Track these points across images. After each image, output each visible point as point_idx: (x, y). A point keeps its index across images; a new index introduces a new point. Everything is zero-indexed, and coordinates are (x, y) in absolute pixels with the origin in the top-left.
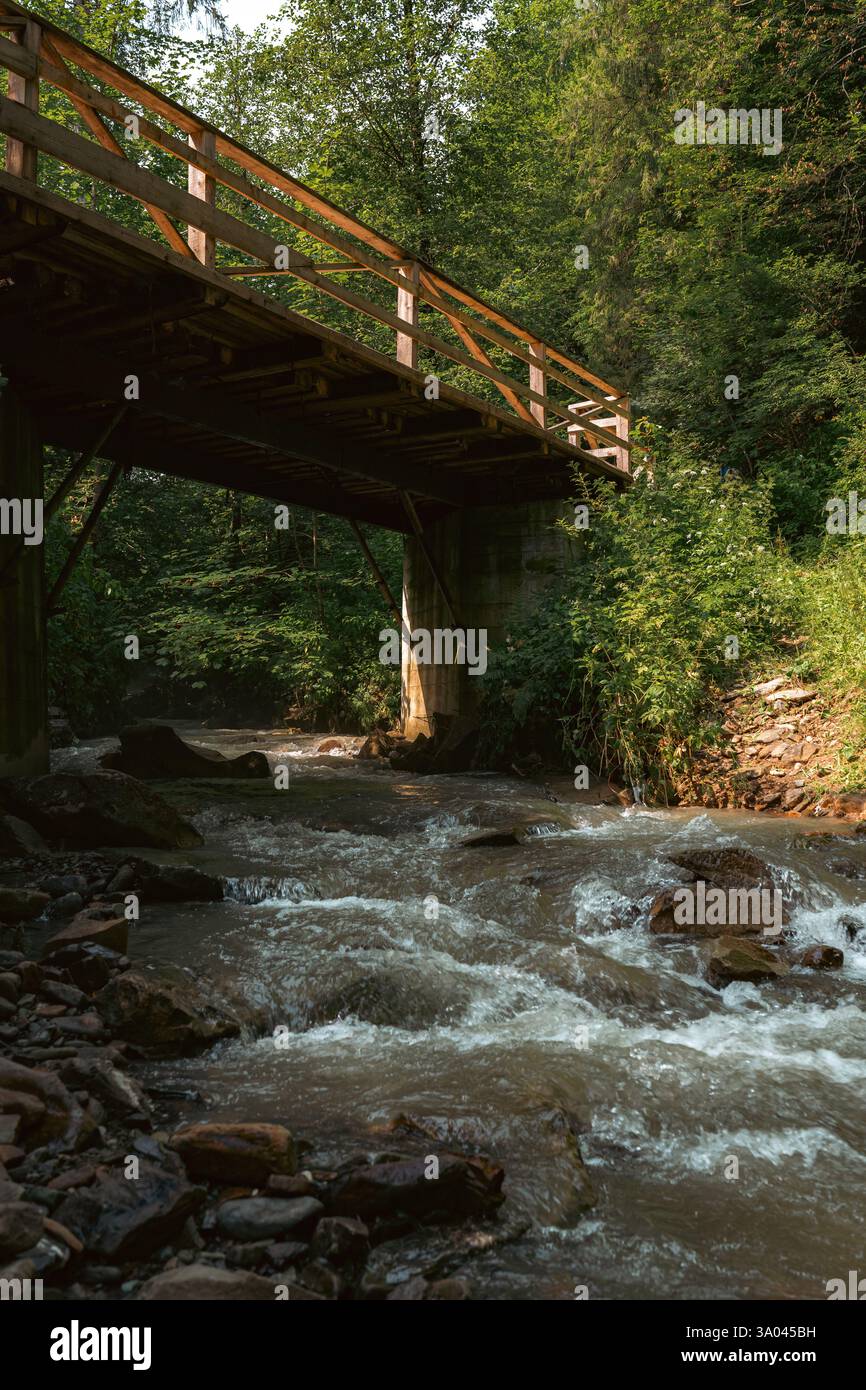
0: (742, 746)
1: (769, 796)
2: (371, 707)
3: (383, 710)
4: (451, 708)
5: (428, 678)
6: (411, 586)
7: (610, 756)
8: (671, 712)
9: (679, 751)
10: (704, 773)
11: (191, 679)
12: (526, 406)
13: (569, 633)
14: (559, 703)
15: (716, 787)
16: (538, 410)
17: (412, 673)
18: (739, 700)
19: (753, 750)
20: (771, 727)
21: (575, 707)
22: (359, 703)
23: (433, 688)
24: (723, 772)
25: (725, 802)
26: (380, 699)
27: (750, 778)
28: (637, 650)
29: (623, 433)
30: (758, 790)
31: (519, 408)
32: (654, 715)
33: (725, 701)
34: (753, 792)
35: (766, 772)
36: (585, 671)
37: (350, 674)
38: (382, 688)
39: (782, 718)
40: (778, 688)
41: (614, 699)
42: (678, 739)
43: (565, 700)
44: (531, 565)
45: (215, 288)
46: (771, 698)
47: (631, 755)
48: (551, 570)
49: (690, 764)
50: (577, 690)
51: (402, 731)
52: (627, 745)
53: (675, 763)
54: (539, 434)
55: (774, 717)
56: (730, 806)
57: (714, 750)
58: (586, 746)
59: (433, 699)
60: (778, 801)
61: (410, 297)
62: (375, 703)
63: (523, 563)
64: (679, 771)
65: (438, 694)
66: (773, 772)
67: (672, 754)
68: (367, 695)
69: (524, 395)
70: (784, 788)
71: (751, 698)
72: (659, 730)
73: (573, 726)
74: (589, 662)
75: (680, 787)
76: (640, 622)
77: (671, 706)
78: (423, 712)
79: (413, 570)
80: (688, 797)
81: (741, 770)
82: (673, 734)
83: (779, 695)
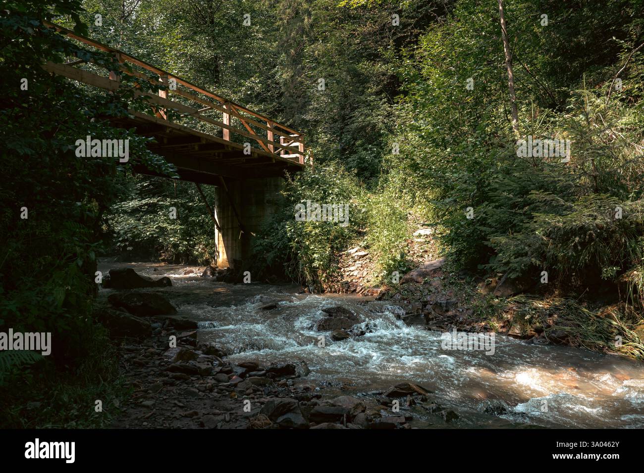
0: (345, 272)
1: (352, 289)
2: (202, 255)
3: (207, 256)
4: (238, 256)
5: (227, 244)
6: (219, 207)
7: (302, 277)
8: (321, 263)
9: (324, 275)
10: (332, 282)
11: (126, 246)
12: (267, 146)
13: (286, 233)
14: (284, 259)
15: (336, 286)
16: (271, 147)
17: (220, 241)
18: (344, 256)
19: (348, 273)
20: (354, 265)
21: (289, 260)
22: (197, 253)
23: (230, 248)
24: (338, 281)
25: (339, 291)
26: (206, 251)
27: (346, 283)
28: (310, 241)
29: (301, 149)
30: (349, 287)
31: (264, 147)
32: (316, 264)
33: (339, 256)
34: (349, 288)
35: (352, 281)
36: (292, 247)
37: (192, 241)
38: (206, 246)
39: (357, 262)
40: (356, 251)
41: (303, 257)
42: (324, 271)
43: (286, 257)
44: (269, 202)
45: (170, 127)
46: (353, 255)
47: (308, 276)
48: (276, 204)
49: (328, 279)
50: (289, 253)
51: (216, 264)
52: (307, 273)
53: (323, 279)
54: (272, 156)
55: (355, 262)
56: (340, 293)
57: (336, 274)
58: (293, 273)
59: (230, 252)
60: (355, 290)
61: (228, 115)
62: (203, 253)
63: (265, 201)
64: (324, 281)
65: (232, 250)
66: (354, 281)
67: (322, 277)
68: (200, 250)
69: (266, 142)
70: (357, 286)
71: (348, 255)
72: (318, 268)
73: (288, 266)
74: (293, 244)
75: (325, 287)
76: (311, 232)
77: (321, 261)
78: (225, 256)
79: (219, 200)
80: (327, 290)
81: (344, 280)
82: (322, 270)
83: (357, 254)
